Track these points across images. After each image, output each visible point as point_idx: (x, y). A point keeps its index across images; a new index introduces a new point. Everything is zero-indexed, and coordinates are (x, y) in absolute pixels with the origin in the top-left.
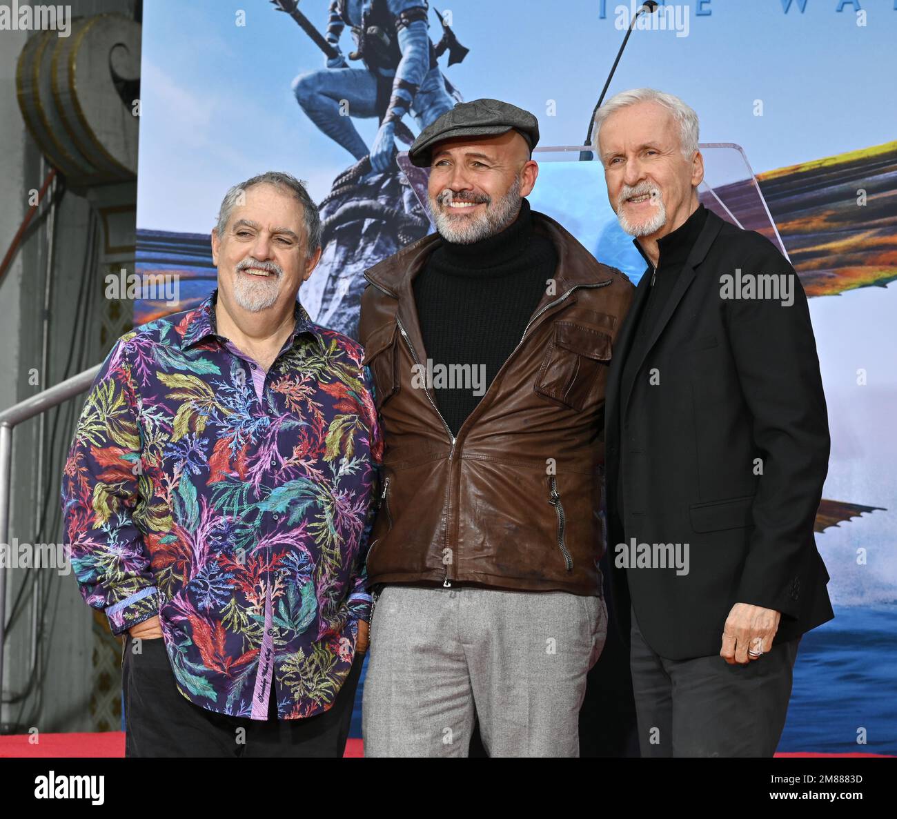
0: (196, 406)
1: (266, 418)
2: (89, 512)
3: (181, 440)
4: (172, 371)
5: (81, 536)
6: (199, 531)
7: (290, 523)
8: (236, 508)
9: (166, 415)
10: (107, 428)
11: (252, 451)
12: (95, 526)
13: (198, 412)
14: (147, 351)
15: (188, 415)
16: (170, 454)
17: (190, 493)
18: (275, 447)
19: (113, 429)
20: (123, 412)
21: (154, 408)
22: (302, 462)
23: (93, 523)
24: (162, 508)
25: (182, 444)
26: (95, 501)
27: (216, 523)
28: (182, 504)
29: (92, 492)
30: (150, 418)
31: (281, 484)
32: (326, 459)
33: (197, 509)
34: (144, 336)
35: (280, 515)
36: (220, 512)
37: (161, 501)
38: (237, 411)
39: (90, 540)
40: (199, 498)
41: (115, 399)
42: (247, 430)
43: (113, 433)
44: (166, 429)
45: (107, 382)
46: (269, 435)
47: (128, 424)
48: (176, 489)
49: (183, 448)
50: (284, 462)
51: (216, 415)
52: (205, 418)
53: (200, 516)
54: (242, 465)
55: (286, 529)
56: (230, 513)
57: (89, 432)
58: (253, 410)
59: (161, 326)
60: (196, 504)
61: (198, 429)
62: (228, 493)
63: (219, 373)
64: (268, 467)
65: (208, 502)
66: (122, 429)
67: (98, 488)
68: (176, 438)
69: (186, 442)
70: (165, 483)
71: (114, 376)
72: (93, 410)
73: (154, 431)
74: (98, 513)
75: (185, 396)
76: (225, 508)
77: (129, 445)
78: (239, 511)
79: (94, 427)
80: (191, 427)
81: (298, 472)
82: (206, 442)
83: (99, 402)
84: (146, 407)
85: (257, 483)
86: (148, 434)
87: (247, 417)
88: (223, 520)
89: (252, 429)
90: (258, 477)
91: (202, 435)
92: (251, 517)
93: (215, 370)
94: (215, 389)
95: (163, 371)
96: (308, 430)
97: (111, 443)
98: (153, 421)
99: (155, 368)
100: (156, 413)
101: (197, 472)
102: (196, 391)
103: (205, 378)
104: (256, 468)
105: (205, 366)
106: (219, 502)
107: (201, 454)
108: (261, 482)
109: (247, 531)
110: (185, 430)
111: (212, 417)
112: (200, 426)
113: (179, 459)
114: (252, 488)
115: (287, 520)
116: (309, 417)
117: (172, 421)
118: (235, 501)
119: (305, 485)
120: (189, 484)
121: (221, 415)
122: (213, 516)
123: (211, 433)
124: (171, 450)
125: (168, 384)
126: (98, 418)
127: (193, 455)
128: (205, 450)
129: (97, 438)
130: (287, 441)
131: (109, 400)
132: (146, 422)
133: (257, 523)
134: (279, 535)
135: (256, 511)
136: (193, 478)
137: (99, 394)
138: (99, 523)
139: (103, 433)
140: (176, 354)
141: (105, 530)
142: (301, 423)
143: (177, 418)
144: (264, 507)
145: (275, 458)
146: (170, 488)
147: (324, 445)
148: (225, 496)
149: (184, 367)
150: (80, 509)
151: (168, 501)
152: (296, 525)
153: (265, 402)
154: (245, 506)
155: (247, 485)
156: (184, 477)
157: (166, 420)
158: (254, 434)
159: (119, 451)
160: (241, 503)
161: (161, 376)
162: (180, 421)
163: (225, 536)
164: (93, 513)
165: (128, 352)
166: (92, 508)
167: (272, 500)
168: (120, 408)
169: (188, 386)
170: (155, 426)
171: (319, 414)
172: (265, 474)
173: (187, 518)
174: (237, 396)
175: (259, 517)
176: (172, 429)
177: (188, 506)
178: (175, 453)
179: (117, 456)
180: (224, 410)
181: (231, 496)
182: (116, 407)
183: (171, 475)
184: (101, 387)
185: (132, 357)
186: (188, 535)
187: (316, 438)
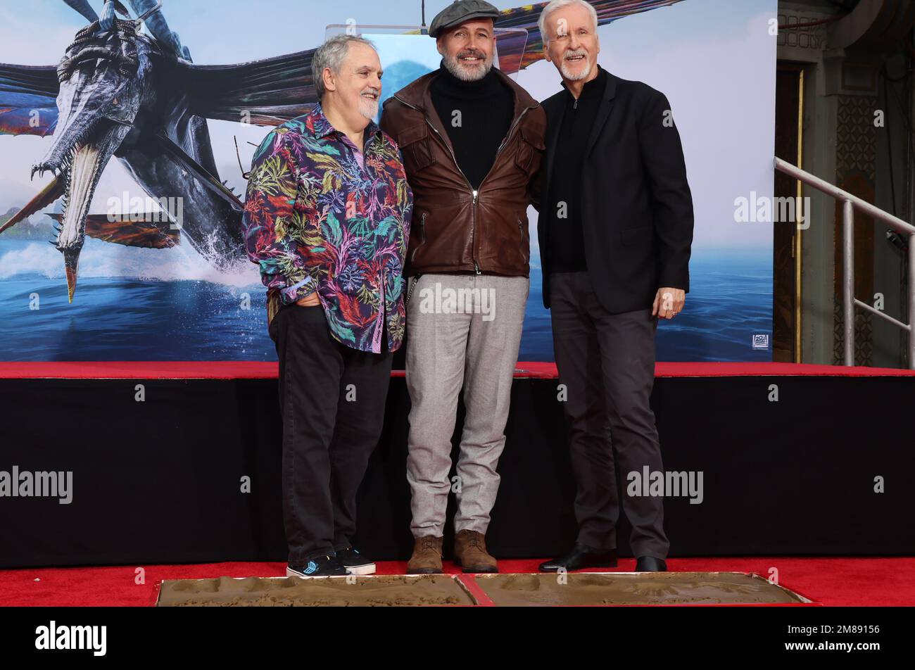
0: (333, 173)
1: (369, 181)
2: (271, 233)
3: (328, 193)
4: (314, 152)
5: (268, 247)
6: (342, 246)
7: (389, 242)
8: (363, 232)
9: (317, 178)
10: (278, 185)
11: (366, 200)
12: (277, 242)
13: (335, 177)
14: (298, 140)
15: (330, 179)
16: (321, 201)
17: (334, 223)
18: (376, 198)
19: (282, 186)
20: (287, 176)
21: (307, 174)
22: (389, 206)
23: (275, 240)
24: (315, 231)
25: (329, 195)
26: (276, 227)
27: (353, 241)
28: (330, 230)
29: (274, 222)
30: (307, 180)
31: (382, 220)
32: (398, 204)
33: (341, 232)
34: (293, 131)
35: (385, 237)
36: (354, 235)
37: (314, 228)
38: (354, 177)
39: (275, 249)
40: (341, 226)
41: (281, 168)
42: (361, 188)
43: (282, 188)
44: (317, 186)
45: (275, 158)
46: (372, 191)
47: (291, 183)
48: (324, 222)
49: (329, 197)
50: (381, 206)
51: (345, 179)
52: (340, 180)
53: (343, 237)
54: (363, 208)
55: (388, 245)
56: (360, 235)
57: (265, 187)
58: (362, 176)
59: (299, 125)
60: (340, 230)
61: (337, 187)
62: (358, 224)
63: (339, 154)
64: (375, 209)
65: (347, 228)
66: (288, 186)
67: (278, 220)
68: (325, 192)
69: (331, 194)
70: (317, 218)
71: (279, 154)
72: (266, 174)
73: (310, 188)
74: (278, 234)
75: (326, 167)
76: (357, 232)
77: (291, 195)
78: (365, 235)
79: (269, 184)
80: (334, 187)
81: (388, 212)
82: (342, 194)
83: (270, 169)
84: (302, 173)
85: (372, 219)
86: (306, 189)
87: (360, 180)
88: (357, 239)
89: (364, 187)
90: (372, 215)
91: (340, 191)
92: (372, 238)
93: (336, 152)
94: (340, 163)
95: (309, 152)
96: (389, 188)
97: (282, 194)
98: (309, 182)
99: (304, 150)
100: (309, 177)
101: (339, 212)
102: (331, 164)
103: (333, 156)
104: (369, 210)
105: (330, 149)
106: (353, 229)
107: (340, 201)
108: (374, 218)
109: (370, 246)
110: (330, 187)
111: (343, 180)
112: (338, 186)
113: (326, 204)
114: (370, 222)
115: (388, 240)
116: (387, 180)
117: (321, 181)
118: (362, 228)
119: (393, 220)
120: (334, 219)
121: (348, 179)
122: (351, 237)
123: (344, 189)
124: (322, 198)
125: (315, 160)
126: (271, 178)
127: (336, 202)
128: (343, 199)
129: (271, 190)
130: (381, 194)
131: (278, 168)
132: (304, 183)
133: (375, 241)
134: (385, 249)
135: (374, 234)
136: (337, 215)
137: (270, 165)
138: (279, 239)
139: (276, 188)
140: (314, 142)
141: (283, 243)
142: (385, 184)
143: (324, 180)
144: (377, 233)
145: (377, 205)
146: (320, 221)
147: (396, 196)
148: (356, 226)
149: (321, 149)
150: (265, 232)
151: (318, 228)
152: (392, 243)
153: (366, 171)
154: (368, 232)
155: (367, 220)
156: (331, 214)
157: (317, 181)
158: (365, 190)
159: (286, 199)
160: (366, 229)
161: (309, 155)
162: (326, 181)
163: (357, 249)
164: (274, 234)
165: (286, 140)
166: (273, 231)
167: (380, 228)
168: (285, 173)
169: (326, 161)
170: (310, 185)
171: (391, 179)
172: (374, 213)
173: (333, 237)
174: (352, 168)
175: (375, 238)
176: (322, 186)
177: (334, 231)
178: (324, 200)
179: (284, 201)
180: (348, 176)
181: (360, 226)
182: (282, 173)
183: (321, 213)
184: (270, 160)
185: (290, 144)
186: (335, 248)
187: (393, 194)
